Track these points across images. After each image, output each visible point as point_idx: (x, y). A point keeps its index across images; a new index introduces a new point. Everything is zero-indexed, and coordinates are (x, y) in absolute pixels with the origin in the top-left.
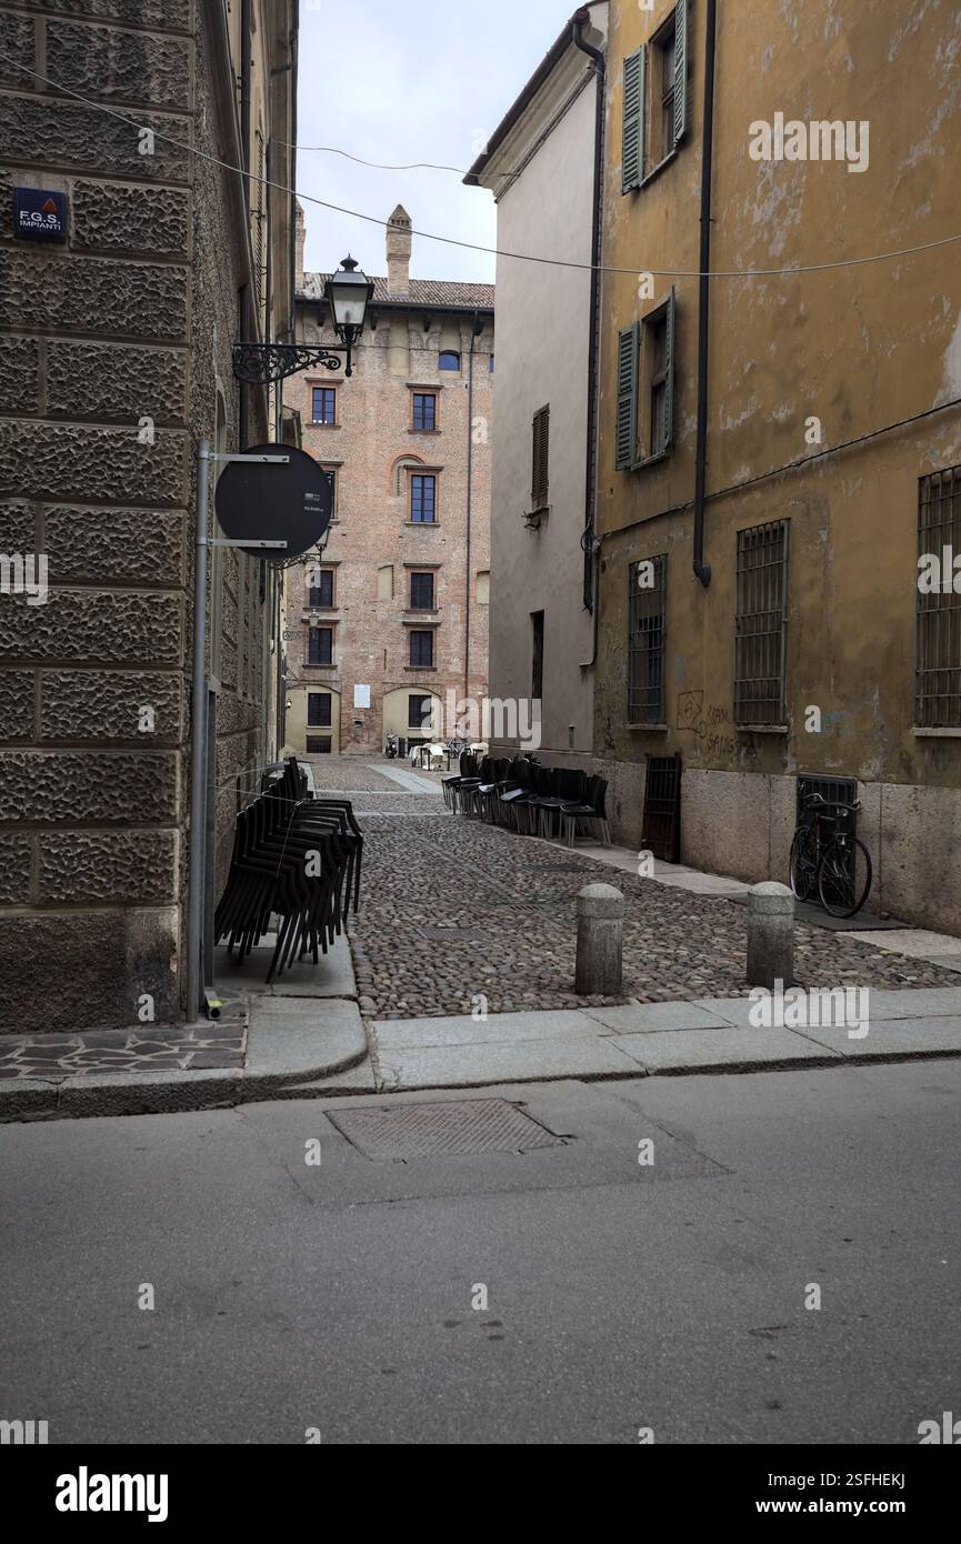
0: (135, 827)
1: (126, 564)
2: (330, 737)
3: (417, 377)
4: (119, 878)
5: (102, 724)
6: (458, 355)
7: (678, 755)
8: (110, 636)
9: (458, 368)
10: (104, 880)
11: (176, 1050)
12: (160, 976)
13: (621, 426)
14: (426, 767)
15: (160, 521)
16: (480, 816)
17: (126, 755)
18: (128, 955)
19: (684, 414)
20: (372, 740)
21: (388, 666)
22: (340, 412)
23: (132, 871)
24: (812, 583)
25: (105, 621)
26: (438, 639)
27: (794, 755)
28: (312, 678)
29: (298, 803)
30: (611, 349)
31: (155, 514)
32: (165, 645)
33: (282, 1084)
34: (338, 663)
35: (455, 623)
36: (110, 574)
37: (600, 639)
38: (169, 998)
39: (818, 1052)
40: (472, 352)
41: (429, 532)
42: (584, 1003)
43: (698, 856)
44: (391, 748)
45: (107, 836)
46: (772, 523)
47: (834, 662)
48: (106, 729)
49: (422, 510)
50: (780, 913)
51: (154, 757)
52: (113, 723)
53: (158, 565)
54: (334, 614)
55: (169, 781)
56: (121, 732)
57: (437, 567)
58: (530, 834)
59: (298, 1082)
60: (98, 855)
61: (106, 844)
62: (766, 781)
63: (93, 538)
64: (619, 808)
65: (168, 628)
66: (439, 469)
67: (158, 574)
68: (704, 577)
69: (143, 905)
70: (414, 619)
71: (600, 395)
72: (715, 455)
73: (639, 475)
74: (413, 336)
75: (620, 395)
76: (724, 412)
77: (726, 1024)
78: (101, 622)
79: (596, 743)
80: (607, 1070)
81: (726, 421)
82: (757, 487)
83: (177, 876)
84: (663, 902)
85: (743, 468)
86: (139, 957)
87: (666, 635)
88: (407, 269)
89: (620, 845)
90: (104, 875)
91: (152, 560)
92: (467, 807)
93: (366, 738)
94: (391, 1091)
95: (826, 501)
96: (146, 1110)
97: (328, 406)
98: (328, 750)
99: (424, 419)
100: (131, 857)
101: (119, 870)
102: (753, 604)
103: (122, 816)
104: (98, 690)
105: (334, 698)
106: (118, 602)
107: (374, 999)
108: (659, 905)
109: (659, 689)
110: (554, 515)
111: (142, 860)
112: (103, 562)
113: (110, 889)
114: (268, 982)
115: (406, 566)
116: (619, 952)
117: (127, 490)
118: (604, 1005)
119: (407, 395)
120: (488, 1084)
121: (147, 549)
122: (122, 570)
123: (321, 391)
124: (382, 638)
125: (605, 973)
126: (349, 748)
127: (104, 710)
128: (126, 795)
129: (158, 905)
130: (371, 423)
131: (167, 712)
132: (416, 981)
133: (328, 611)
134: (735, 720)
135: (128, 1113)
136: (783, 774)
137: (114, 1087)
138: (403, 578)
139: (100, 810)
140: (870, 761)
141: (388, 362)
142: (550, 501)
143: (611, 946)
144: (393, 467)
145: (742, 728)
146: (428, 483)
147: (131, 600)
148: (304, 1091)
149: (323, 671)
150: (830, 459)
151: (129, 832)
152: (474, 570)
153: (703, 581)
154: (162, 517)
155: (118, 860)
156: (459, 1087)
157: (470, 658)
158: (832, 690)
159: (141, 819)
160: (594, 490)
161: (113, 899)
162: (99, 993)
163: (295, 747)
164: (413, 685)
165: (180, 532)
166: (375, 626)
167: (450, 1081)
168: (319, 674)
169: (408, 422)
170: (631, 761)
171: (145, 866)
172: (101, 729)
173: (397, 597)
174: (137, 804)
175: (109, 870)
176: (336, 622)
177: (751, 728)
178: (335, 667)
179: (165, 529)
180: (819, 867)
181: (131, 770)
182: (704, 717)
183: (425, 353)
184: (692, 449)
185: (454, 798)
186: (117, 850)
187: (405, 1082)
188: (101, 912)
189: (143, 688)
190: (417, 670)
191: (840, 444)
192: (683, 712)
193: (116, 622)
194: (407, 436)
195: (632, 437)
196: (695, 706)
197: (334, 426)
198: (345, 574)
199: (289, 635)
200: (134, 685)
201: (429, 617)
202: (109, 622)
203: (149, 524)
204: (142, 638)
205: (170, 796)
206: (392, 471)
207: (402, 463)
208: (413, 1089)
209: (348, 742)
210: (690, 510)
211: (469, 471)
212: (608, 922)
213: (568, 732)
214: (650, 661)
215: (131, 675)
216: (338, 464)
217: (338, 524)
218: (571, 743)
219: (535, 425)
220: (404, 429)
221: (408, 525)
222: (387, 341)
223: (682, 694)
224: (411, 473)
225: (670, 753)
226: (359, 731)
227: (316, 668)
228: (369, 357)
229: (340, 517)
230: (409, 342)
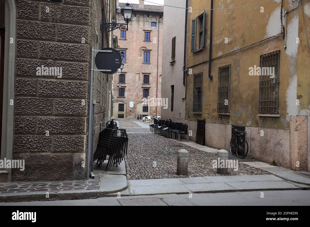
0: (75, 135)
1: (74, 75)
2: (124, 114)
3: (146, 28)
4: (72, 146)
5: (68, 111)
6: (156, 23)
7: (205, 120)
8: (71, 91)
9: (156, 26)
10: (68, 146)
11: (84, 185)
12: (81, 169)
13: (192, 42)
14: (146, 122)
15: (82, 65)
16: (158, 134)
17: (74, 118)
18: (73, 164)
19: (207, 39)
20: (134, 115)
21: (138, 97)
22: (127, 36)
23: (75, 145)
24: (236, 80)
25: (69, 88)
26: (150, 91)
27: (231, 120)
28: (120, 100)
29: (113, 130)
30: (190, 24)
31: (81, 64)
32: (83, 93)
33: (108, 193)
34: (126, 96)
35: (154, 87)
36: (71, 77)
37: (187, 92)
38: (82, 174)
39: (232, 189)
40: (159, 22)
41: (148, 65)
42: (178, 177)
43: (209, 144)
44: (138, 117)
45: (69, 137)
46: (227, 66)
47: (240, 98)
48: (69, 112)
49: (147, 60)
50: (225, 157)
51: (80, 119)
52: (71, 111)
53: (82, 75)
55: (83, 124)
56: (73, 113)
57: (150, 74)
58: (170, 138)
59: (111, 193)
60: (67, 141)
61: (69, 138)
62: (225, 126)
63: (67, 69)
65: (84, 89)
66: (151, 50)
67: (82, 77)
68: (211, 78)
69: (77, 152)
70: (144, 86)
71: (188, 34)
72: (214, 49)
73: (196, 53)
74: (145, 18)
75: (192, 35)
76: (216, 39)
77: (211, 182)
78: (68, 88)
79: (186, 117)
80: (182, 192)
81: (216, 41)
82: (223, 57)
83: (85, 146)
84: (200, 154)
85: (220, 52)
86: (76, 164)
87: (202, 91)
89: (191, 141)
90: (68, 145)
91: (80, 74)
92: (155, 131)
93: (132, 115)
94: (133, 195)
95: (239, 61)
96: (77, 199)
97: (124, 35)
98: (123, 117)
99: (147, 38)
100: (74, 141)
101: (72, 144)
102: (222, 84)
103: (72, 132)
104: (68, 103)
105: (125, 105)
106: (72, 83)
107: (130, 175)
108: (199, 155)
109: (200, 104)
110: (177, 63)
111: (77, 142)
112: (69, 74)
113: (69, 148)
114: (106, 171)
115: (143, 73)
116: (187, 165)
117: (75, 58)
118: (183, 177)
119: (143, 32)
120: (155, 194)
121: (79, 71)
122: (73, 76)
123: (122, 31)
124: (137, 90)
125: (183, 170)
126: (128, 117)
127: (69, 108)
128: (73, 127)
129: (80, 152)
130: (135, 39)
131: (83, 108)
132: (140, 171)
133: (124, 84)
134: (218, 112)
135: (73, 199)
136: (228, 125)
137: (69, 193)
138: (142, 76)
139: (68, 130)
140: (248, 122)
141: (139, 24)
142: (176, 59)
143: (185, 164)
144: (140, 50)
145: (219, 114)
146: (148, 53)
147: (75, 83)
148: (113, 195)
150: (240, 51)
151: (74, 136)
152: (159, 75)
153: (211, 79)
154: (83, 64)
155: (72, 142)
156: (148, 195)
157: (158, 96)
158: (240, 105)
159: (77, 133)
160: (186, 57)
161: (70, 151)
162: (66, 172)
163: (115, 116)
165: (87, 68)
166: (135, 88)
167: (146, 194)
168: (121, 99)
170: (194, 121)
171: (77, 143)
172: (68, 112)
173: (140, 81)
174: (76, 129)
175: (69, 144)
176: (125, 87)
177: (221, 113)
178: (125, 98)
179: (83, 67)
180: (236, 146)
181: (75, 121)
182: (211, 111)
183: (148, 22)
184: (209, 48)
185: (152, 129)
186: (71, 140)
187: (136, 194)
188: (67, 154)
189: (78, 103)
191: (243, 47)
192: (206, 110)
193: (72, 88)
194: (143, 42)
195: (195, 45)
196: (209, 109)
197: (126, 39)
198: (128, 75)
199: (114, 90)
200: (76, 102)
201: (148, 86)
202: (70, 88)
203: (80, 66)
204: (78, 91)
205: (84, 128)
207: (142, 49)
208: (138, 195)
209: (128, 115)
210: (208, 62)
211: (158, 51)
212: (184, 158)
213: (179, 114)
214: (198, 97)
215: (75, 100)
216: (127, 49)
217: (126, 63)
218: (180, 116)
219: (172, 41)
220: (143, 40)
221: (143, 64)
222: (139, 19)
223: (206, 105)
224: (144, 51)
225: (203, 119)
226: (131, 113)
227: (121, 97)
228: (134, 23)
229: (127, 61)
230: (144, 20)
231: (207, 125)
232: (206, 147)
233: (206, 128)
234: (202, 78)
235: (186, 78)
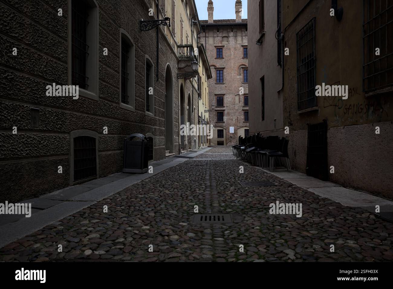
2: (223, 141)
3: (244, 43)
7: (325, 121)
20: (235, 141)
21: (239, 121)
22: (224, 54)
28: (218, 125)
34: (225, 121)
37: (285, 77)
49: (247, 79)
54: (224, 108)
64: (295, 152)
68: (338, 15)
70: (245, 108)
74: (243, 32)
87: (316, 60)
88: (241, 15)
89: (296, 170)
93: (233, 141)
97: (221, 53)
98: (223, 145)
99: (246, 54)
105: (224, 130)
109: (313, 89)
110: (267, 35)
115: (243, 94)
119: (242, 49)
123: (219, 49)
124: (237, 114)
126: (228, 144)
130: (232, 57)
133: (222, 107)
134: (364, 91)
138: (242, 98)
141: (237, 41)
142: (265, 29)
144: (238, 68)
145: (369, 94)
149: (221, 123)
153: (337, 18)
160: (281, 12)
163: (214, 144)
164: (245, 127)
166: (235, 111)
168: (220, 124)
170: (300, 129)
173: (240, 103)
176: (224, 110)
183: (246, 37)
190: (247, 122)
194: (242, 59)
197: (223, 58)
198: (226, 97)
206: (238, 69)
207: (241, 67)
209: (228, 142)
213: (273, 122)
214: (308, 76)
216: (224, 68)
217: (224, 84)
218: (275, 126)
219: (259, 5)
220: (241, 57)
221: (243, 83)
222: (236, 35)
224: (243, 69)
225: (321, 121)
226: (231, 139)
227: (219, 122)
228: (231, 39)
229: (224, 82)
230: (242, 34)
231: (331, 132)
232: (333, 184)
233: (329, 140)
234: (315, 30)
235: (283, 51)
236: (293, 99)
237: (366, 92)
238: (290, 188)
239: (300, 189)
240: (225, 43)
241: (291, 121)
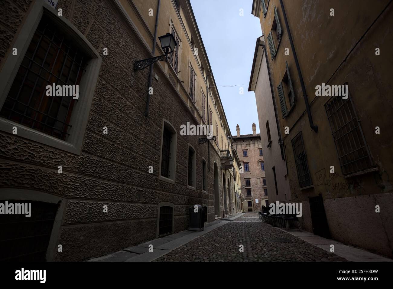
2: (252, 209)
3: (260, 147)
7: (320, 195)
13: (282, 107)
16: (267, 222)
19: (297, 90)
21: (261, 195)
22: (248, 154)
24: (370, 97)
34: (252, 195)
68: (315, 129)
70: (264, 187)
72: (309, 91)
73: (289, 115)
74: (258, 141)
79: (292, 197)
81: (310, 78)
87: (306, 155)
88: (256, 132)
89: (305, 230)
93: (259, 209)
97: (246, 154)
98: (252, 211)
102: (339, 124)
105: (252, 201)
109: (308, 174)
110: (273, 141)
115: (262, 178)
119: (259, 150)
123: (245, 151)
124: (259, 190)
126: (256, 211)
130: (253, 155)
133: (249, 186)
134: (343, 174)
138: (262, 180)
141: (255, 146)
142: (272, 139)
153: (315, 131)
160: (280, 129)
163: (246, 210)
164: (266, 199)
166: (258, 188)
168: (249, 197)
169: (259, 154)
170: (304, 200)
173: (261, 183)
176: (251, 188)
177: (353, 174)
183: (261, 143)
184: (302, 96)
190: (266, 196)
192: (318, 179)
194: (259, 157)
195: (285, 108)
196: (323, 175)
197: (247, 156)
198: (252, 180)
206: (257, 162)
207: (259, 161)
209: (255, 209)
210: (306, 112)
213: (285, 196)
214: (303, 165)
216: (249, 162)
218: (286, 198)
219: (266, 126)
221: (261, 171)
222: (254, 143)
223: (317, 172)
224: (261, 162)
225: (318, 195)
226: (257, 207)
228: (252, 145)
229: (250, 171)
230: (258, 142)
231: (326, 203)
232: (336, 242)
233: (326, 209)
234: (303, 138)
235: (284, 151)
236: (295, 180)
237: (345, 175)
238: (303, 245)
239: (311, 245)
240: (248, 148)
241: (297, 195)
